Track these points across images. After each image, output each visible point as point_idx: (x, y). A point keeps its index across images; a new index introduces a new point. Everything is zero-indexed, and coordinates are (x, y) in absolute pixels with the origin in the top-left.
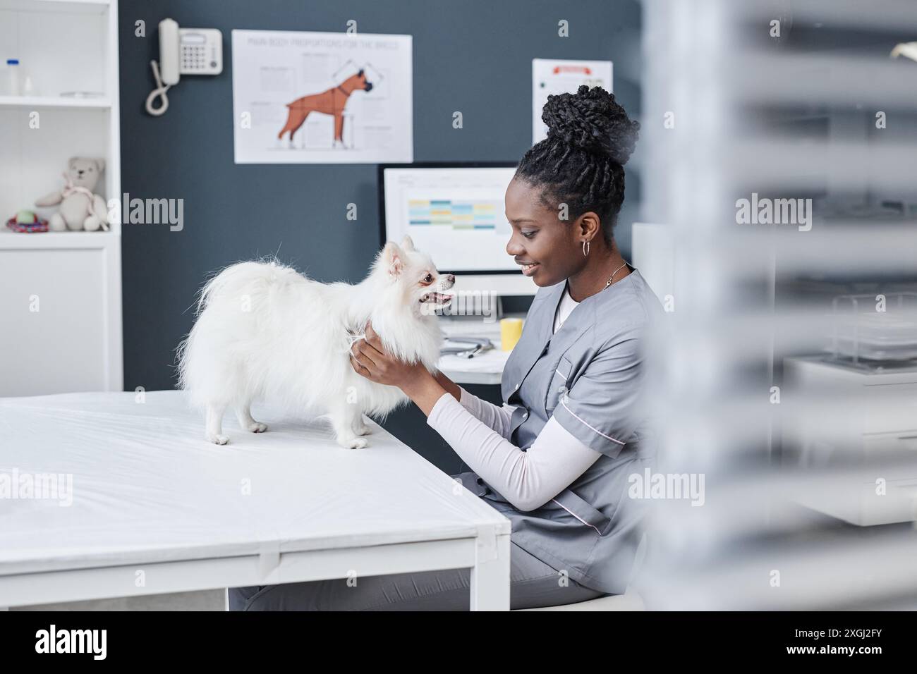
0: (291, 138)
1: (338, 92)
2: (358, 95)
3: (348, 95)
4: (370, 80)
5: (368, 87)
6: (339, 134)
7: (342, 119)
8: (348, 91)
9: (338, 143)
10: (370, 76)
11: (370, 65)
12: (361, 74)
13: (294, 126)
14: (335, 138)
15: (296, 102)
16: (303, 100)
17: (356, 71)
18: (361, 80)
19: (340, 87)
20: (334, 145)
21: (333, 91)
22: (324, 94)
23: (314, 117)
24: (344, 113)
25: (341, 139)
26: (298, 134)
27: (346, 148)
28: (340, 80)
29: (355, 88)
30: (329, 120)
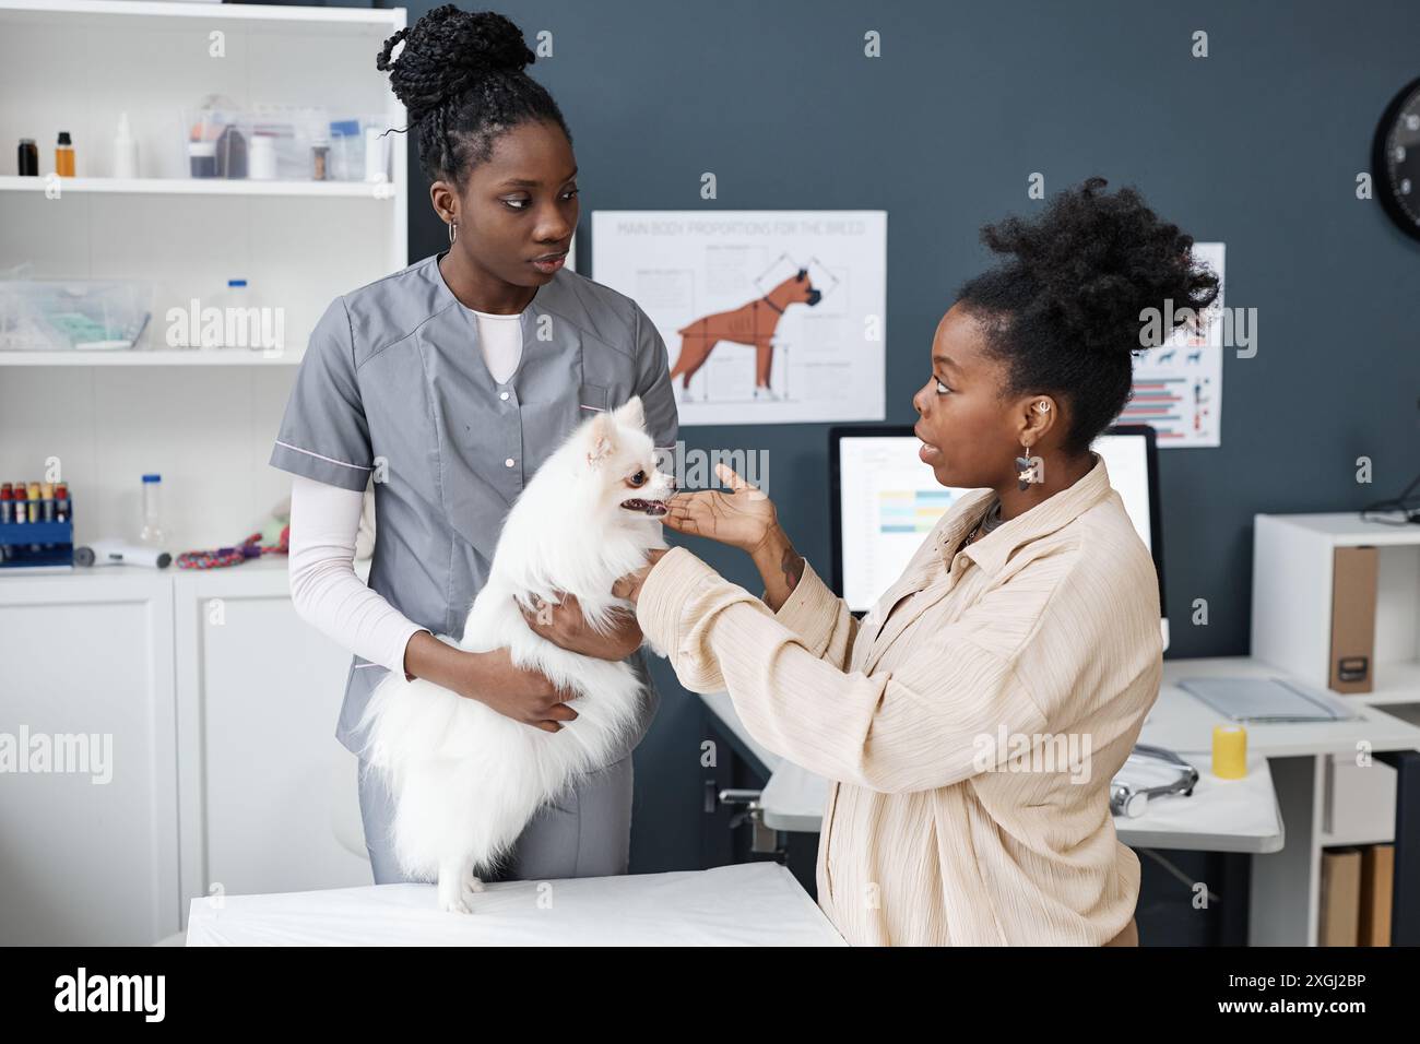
0: (686, 384)
1: (764, 307)
2: (796, 312)
3: (781, 312)
4: (816, 286)
5: (814, 297)
6: (764, 375)
7: (771, 350)
8: (780, 306)
9: (763, 391)
10: (817, 281)
11: (817, 262)
12: (802, 275)
13: (689, 366)
14: (758, 384)
15: (695, 325)
16: (705, 321)
17: (795, 272)
18: (803, 286)
19: (765, 299)
20: (756, 394)
21: (755, 305)
22: (742, 310)
23: (723, 349)
24: (774, 341)
25: (768, 385)
26: (697, 378)
27: (775, 399)
28: (767, 287)
29: (792, 300)
30: (749, 353)
